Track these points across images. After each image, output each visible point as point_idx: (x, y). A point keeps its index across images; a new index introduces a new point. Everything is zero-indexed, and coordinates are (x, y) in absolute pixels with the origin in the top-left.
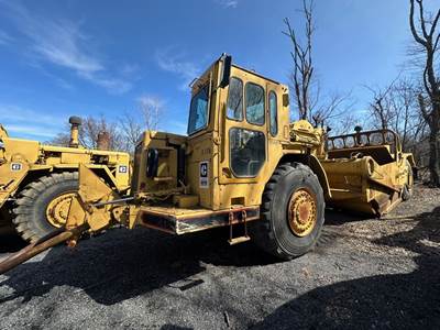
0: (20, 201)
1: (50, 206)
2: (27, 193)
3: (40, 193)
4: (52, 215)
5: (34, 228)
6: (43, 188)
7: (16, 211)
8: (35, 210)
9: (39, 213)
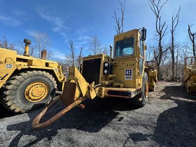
0: (9, 87)
1: (27, 90)
2: (13, 82)
3: (21, 82)
4: (28, 95)
5: (18, 102)
6: (23, 79)
7: (7, 93)
8: (18, 92)
9: (20, 94)
